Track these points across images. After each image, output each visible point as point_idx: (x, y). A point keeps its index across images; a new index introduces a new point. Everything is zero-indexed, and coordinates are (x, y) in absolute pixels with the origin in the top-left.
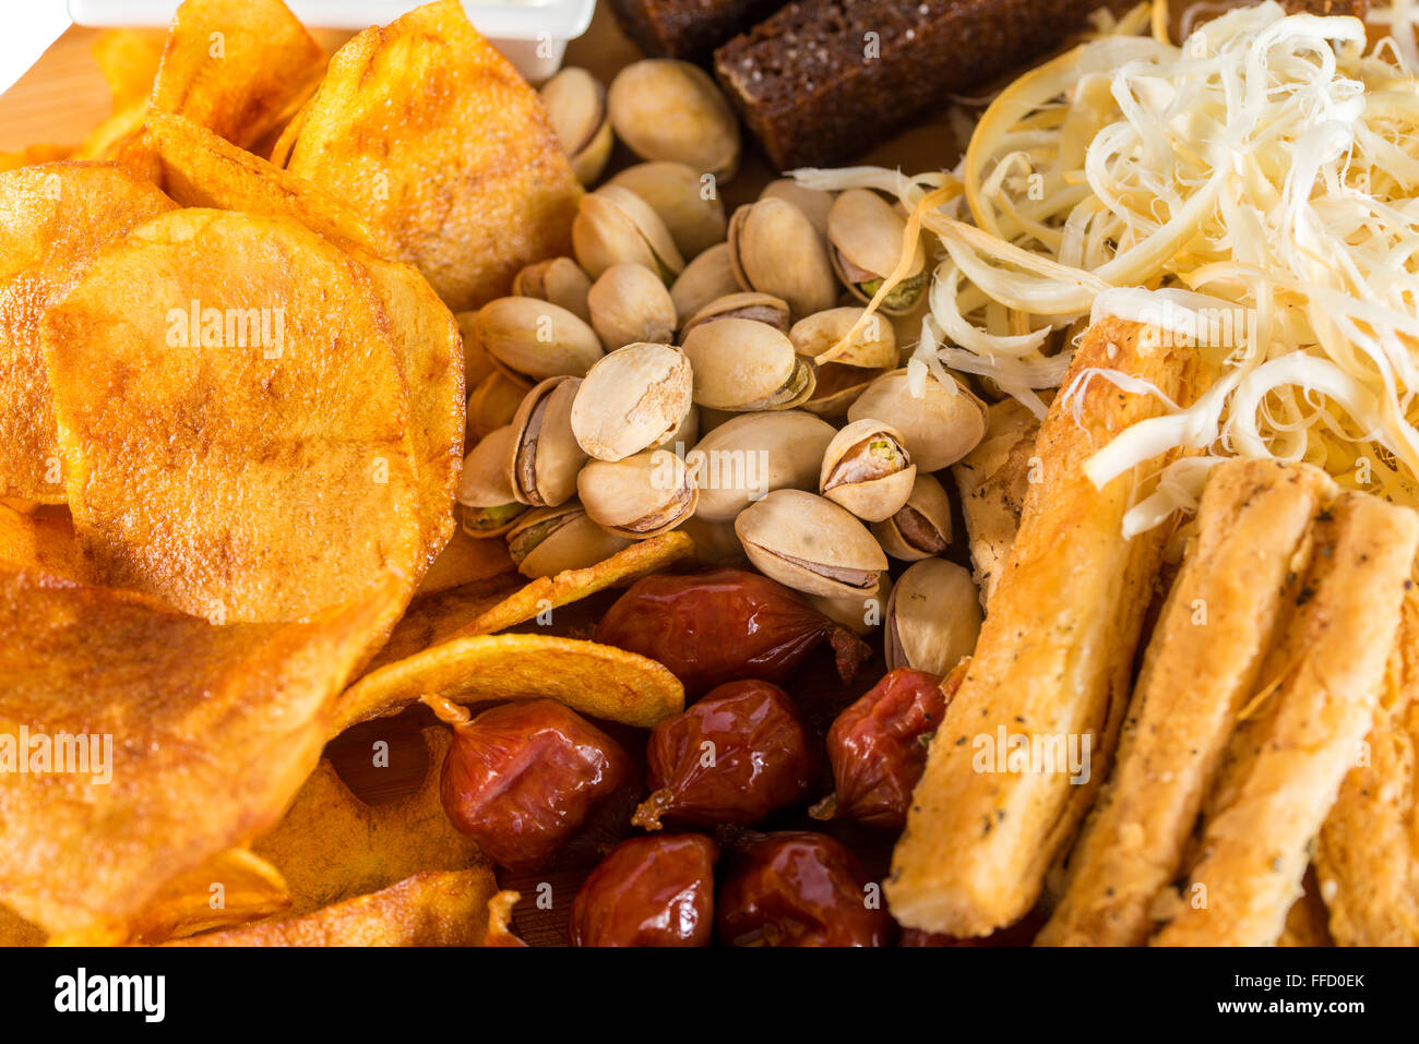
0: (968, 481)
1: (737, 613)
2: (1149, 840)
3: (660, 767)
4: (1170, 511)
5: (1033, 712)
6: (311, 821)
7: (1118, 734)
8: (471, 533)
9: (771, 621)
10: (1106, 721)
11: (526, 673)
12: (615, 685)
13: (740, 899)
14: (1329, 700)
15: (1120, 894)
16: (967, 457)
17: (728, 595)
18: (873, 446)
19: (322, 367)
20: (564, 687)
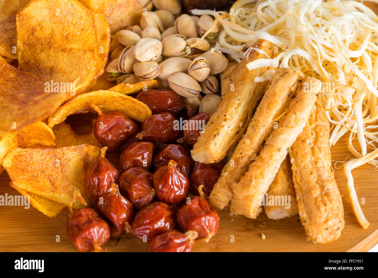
0: (222, 77)
1: (166, 97)
2: (251, 144)
3: (144, 127)
4: (266, 80)
5: (228, 115)
6: (64, 137)
7: (248, 125)
8: (108, 79)
9: (173, 100)
10: (246, 122)
11: (116, 104)
12: (136, 109)
13: (158, 157)
14: (296, 117)
15: (243, 154)
16: (223, 72)
17: (164, 93)
18: (201, 61)
19: (78, 34)
20: (124, 109)
